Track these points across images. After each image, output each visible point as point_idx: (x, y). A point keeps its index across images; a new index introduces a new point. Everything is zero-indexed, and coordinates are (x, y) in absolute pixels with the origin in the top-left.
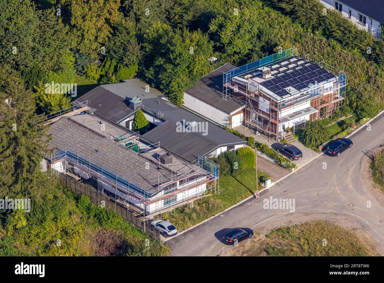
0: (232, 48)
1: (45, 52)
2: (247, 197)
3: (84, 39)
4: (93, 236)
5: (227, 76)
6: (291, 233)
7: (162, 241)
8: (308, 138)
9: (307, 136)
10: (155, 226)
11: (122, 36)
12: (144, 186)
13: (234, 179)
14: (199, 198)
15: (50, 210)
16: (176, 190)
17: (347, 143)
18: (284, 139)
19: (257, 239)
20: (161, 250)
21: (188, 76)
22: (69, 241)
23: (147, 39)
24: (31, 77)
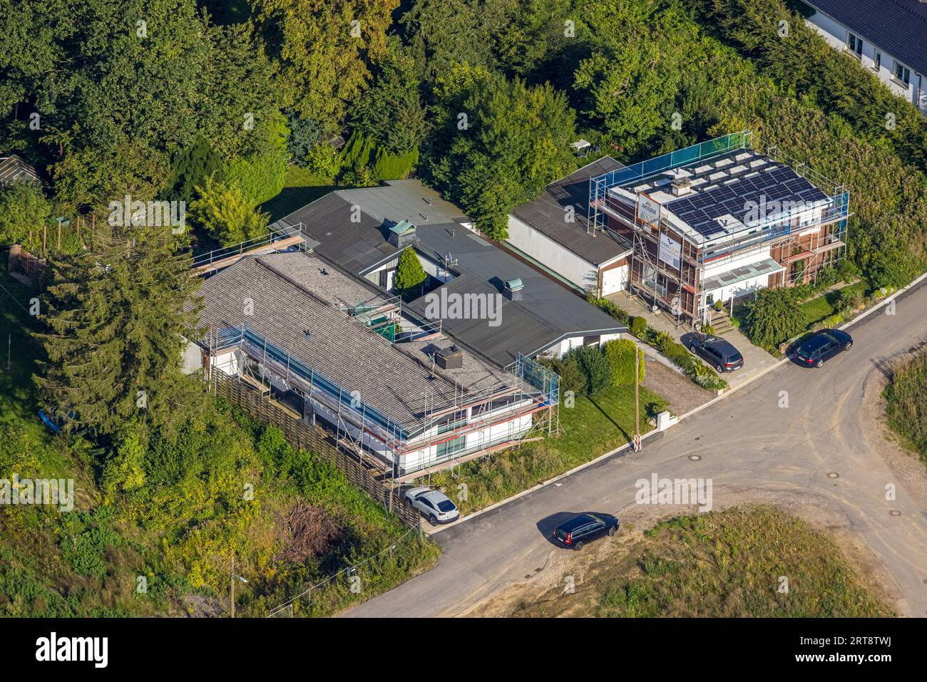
0: (619, 124)
1: (224, 114)
2: (615, 446)
3: (309, 92)
4: (283, 514)
5: (597, 186)
6: (697, 529)
7: (424, 533)
8: (758, 325)
9: (756, 322)
10: (413, 501)
11: (389, 88)
12: (396, 414)
13: (593, 406)
14: (513, 444)
15: (195, 456)
16: (465, 425)
17: (840, 341)
18: (708, 325)
19: (626, 538)
20: (420, 553)
21: (520, 180)
22: (230, 524)
23: (440, 98)
24: (190, 166)
